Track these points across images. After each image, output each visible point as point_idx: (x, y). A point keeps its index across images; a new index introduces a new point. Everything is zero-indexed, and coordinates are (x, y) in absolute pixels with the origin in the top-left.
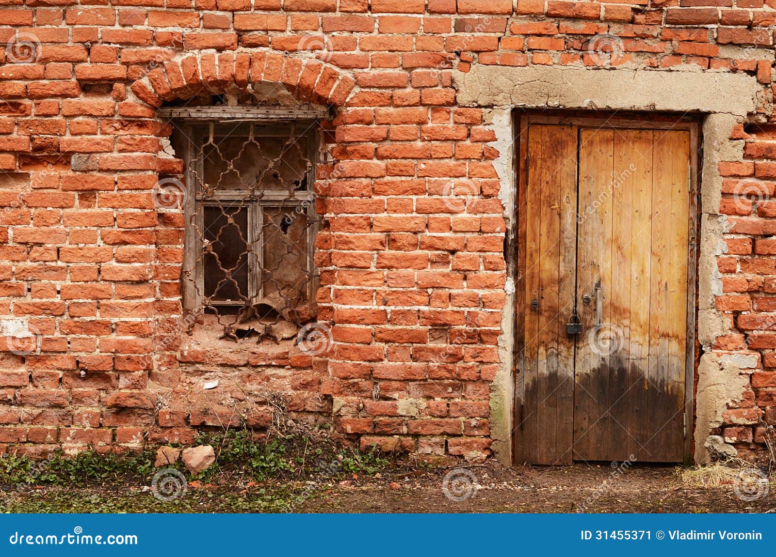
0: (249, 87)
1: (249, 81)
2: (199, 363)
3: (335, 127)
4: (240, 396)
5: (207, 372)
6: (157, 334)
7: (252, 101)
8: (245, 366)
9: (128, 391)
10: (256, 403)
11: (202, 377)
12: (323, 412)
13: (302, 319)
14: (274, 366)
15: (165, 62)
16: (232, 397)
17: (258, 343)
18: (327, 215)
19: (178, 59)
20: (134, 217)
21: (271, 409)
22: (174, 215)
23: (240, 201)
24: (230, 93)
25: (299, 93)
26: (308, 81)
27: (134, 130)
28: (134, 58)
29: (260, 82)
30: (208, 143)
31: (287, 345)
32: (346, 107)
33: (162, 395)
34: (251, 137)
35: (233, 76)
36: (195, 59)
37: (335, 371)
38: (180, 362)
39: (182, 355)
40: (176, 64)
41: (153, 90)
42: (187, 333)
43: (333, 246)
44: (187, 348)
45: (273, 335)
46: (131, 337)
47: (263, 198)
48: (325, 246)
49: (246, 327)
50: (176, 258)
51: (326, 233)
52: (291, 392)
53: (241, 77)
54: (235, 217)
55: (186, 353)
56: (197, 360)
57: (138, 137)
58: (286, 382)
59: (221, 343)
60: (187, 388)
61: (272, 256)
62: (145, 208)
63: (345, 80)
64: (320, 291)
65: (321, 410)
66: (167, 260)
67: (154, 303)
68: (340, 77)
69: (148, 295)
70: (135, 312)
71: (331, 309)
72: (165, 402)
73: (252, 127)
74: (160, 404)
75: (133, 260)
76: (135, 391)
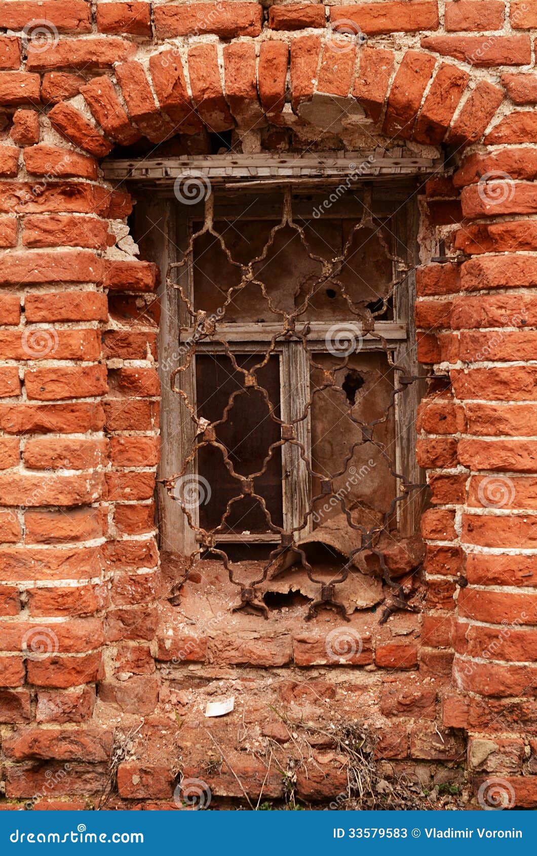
0: (287, 109)
1: (287, 97)
2: (195, 662)
3: (458, 190)
4: (280, 731)
5: (209, 680)
6: (112, 608)
7: (290, 143)
8: (285, 666)
9: (56, 727)
10: (313, 746)
11: (202, 690)
12: (448, 761)
13: (392, 570)
14: (343, 666)
15: (117, 64)
16: (263, 735)
17: (309, 618)
18: (444, 365)
19: (143, 58)
20: (60, 376)
21: (344, 759)
22: (141, 371)
23: (269, 343)
24: (247, 126)
25: (389, 119)
26: (408, 93)
27: (57, 202)
28: (53, 59)
29: (310, 98)
30: (204, 230)
31: (366, 623)
32: (485, 145)
33: (123, 730)
34: (287, 218)
35: (254, 86)
36: (177, 58)
37: (470, 680)
38: (158, 661)
39: (161, 647)
40: (137, 67)
41: (93, 121)
42: (170, 600)
43: (461, 428)
44: (171, 633)
45: (338, 601)
46: (59, 620)
47: (310, 336)
48: (442, 426)
49: (283, 588)
50: (146, 458)
51: (441, 402)
52: (380, 722)
53: (270, 88)
54: (258, 374)
55: (168, 644)
56: (191, 657)
57: (64, 216)
58: (369, 698)
59: (237, 620)
60: (173, 716)
61: (327, 447)
62: (80, 359)
63: (483, 89)
64: (431, 518)
65: (442, 757)
66: (128, 460)
67: (103, 547)
68: (473, 85)
69: (92, 534)
70: (65, 567)
71: (457, 552)
72: (130, 746)
73: (288, 198)
74: (119, 752)
75: (59, 463)
76: (70, 727)
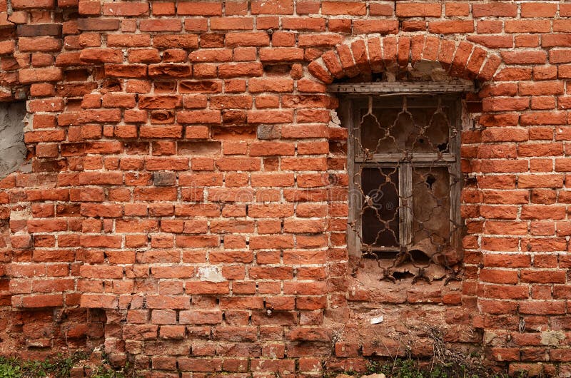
0: (410, 65)
1: (410, 60)
2: (365, 301)
3: (481, 99)
4: (404, 330)
5: (371, 309)
6: (330, 277)
7: (408, 77)
8: (404, 303)
9: (309, 327)
10: (418, 336)
11: (368, 313)
12: (475, 343)
13: (450, 263)
14: (429, 303)
15: (337, 45)
16: (396, 331)
17: (413, 283)
18: (474, 174)
19: (348, 42)
20: (312, 178)
21: (432, 341)
22: (341, 175)
23: (396, 163)
24: (390, 70)
25: (452, 70)
26: (461, 59)
27: (311, 103)
28: (310, 42)
29: (420, 61)
30: (368, 114)
31: (438, 285)
32: (493, 81)
33: (336, 329)
34: (405, 109)
35: (396, 56)
36: (363, 42)
37: (485, 307)
38: (349, 301)
39: (350, 295)
40: (346, 47)
41: (327, 69)
42: (352, 275)
43: (481, 200)
44: (354, 288)
45: (427, 276)
46: (310, 281)
47: (413, 160)
48: (473, 200)
49: (402, 270)
50: (344, 213)
51: (472, 189)
52: (446, 326)
53: (402, 57)
54: (391, 177)
55: (353, 293)
56: (364, 299)
57: (314, 110)
58: (441, 317)
59: (382, 284)
60: (357, 323)
61: (419, 209)
62: (321, 170)
63: (492, 58)
64: (467, 239)
65: (472, 341)
66: (337, 214)
67: (327, 251)
68: (488, 56)
69: (323, 245)
70: (313, 259)
71: (479, 254)
72: (340, 335)
73: (405, 100)
74: (335, 338)
75: (312, 215)
76: (314, 327)
